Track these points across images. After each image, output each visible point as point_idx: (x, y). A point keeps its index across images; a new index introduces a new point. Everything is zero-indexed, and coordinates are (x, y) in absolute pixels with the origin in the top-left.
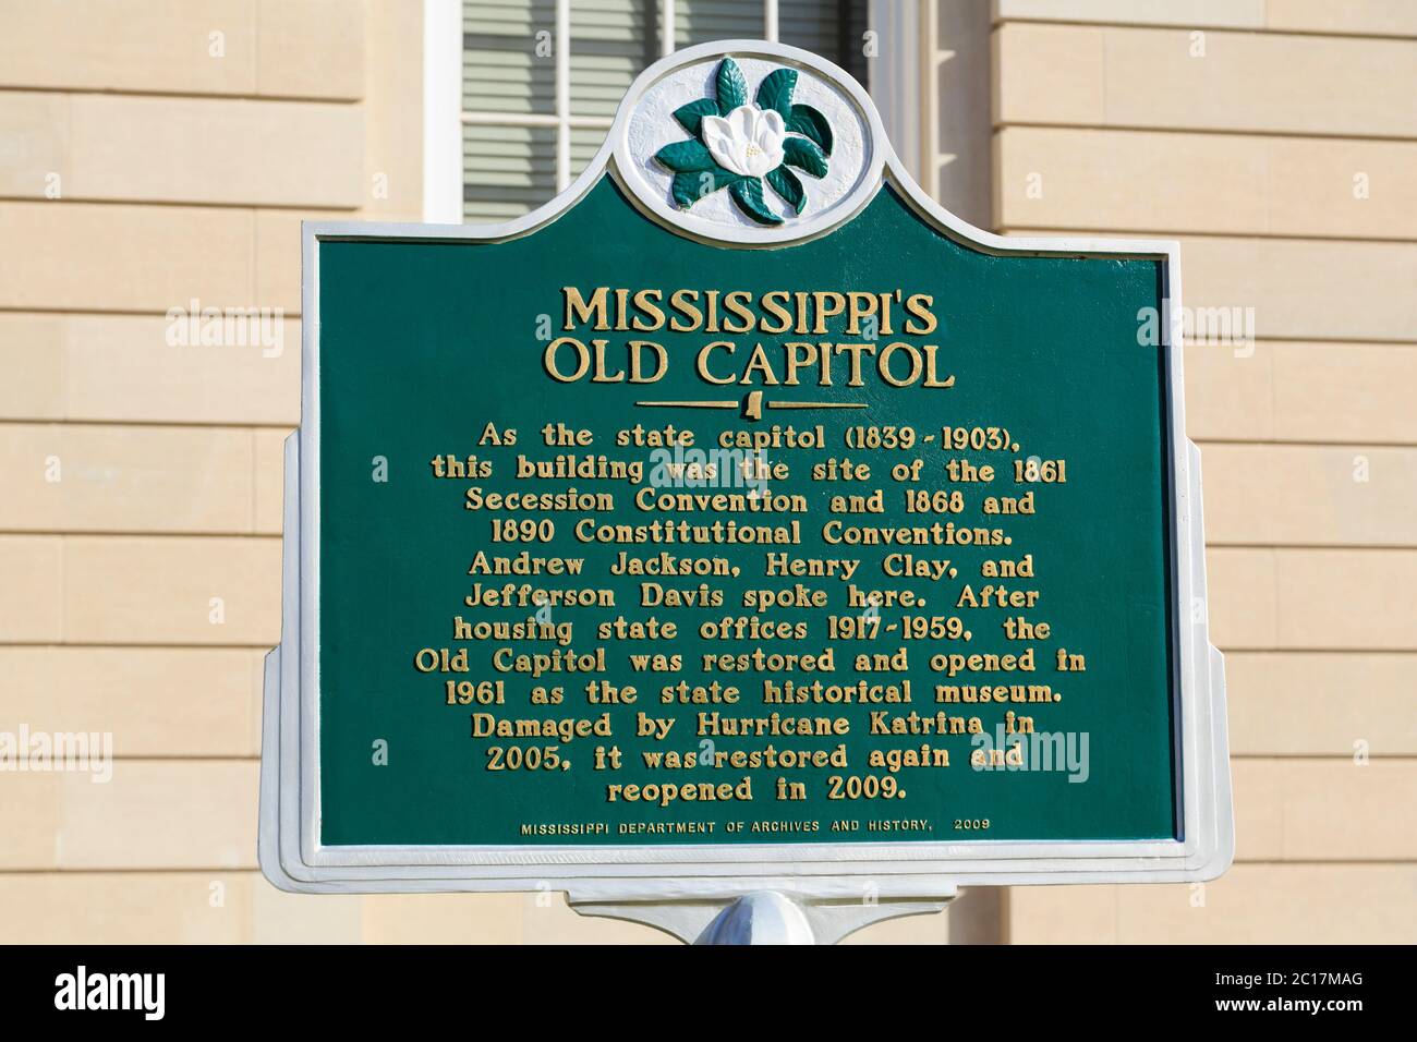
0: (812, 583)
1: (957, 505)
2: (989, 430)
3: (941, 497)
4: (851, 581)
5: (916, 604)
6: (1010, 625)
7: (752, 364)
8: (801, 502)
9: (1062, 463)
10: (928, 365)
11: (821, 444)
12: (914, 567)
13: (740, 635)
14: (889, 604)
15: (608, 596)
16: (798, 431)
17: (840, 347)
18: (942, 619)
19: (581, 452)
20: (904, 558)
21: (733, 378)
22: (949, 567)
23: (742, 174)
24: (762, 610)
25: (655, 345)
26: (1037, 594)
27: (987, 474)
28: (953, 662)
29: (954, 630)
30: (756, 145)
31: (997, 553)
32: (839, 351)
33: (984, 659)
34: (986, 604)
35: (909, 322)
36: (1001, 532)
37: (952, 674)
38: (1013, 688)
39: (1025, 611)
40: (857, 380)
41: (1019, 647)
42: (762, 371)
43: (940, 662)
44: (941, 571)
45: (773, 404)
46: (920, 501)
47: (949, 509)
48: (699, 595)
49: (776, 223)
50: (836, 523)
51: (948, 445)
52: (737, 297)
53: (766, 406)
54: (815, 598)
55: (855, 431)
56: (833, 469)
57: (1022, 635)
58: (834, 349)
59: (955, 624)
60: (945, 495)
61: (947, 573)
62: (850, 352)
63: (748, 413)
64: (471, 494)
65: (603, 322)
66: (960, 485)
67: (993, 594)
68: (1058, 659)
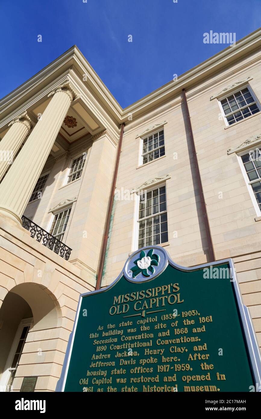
0: (154, 356)
1: (186, 331)
2: (192, 311)
3: (182, 330)
4: (163, 355)
5: (178, 360)
6: (202, 365)
7: (144, 305)
8: (152, 336)
9: (211, 317)
10: (178, 299)
11: (156, 321)
12: (177, 350)
13: (138, 372)
14: (171, 361)
15: (113, 364)
16: (152, 318)
17: (160, 298)
18: (184, 364)
19: (113, 329)
20: (174, 348)
21: (140, 308)
22: (185, 349)
23: (143, 269)
24: (143, 364)
25: (127, 305)
26: (209, 355)
27: (193, 322)
28: (188, 378)
29: (187, 368)
30: (146, 263)
31: (197, 344)
32: (160, 299)
33: (196, 377)
34: (195, 359)
35: (174, 290)
36: (197, 337)
37: (188, 382)
38: (205, 387)
39: (205, 361)
40: (164, 304)
41: (205, 372)
42: (145, 306)
43: (184, 378)
44: (183, 350)
45: (147, 313)
46: (177, 332)
47: (184, 333)
48: (131, 361)
49: (149, 276)
50: (159, 339)
51: (183, 316)
52: (142, 292)
53: (146, 314)
54: (155, 360)
55: (163, 316)
56: (159, 326)
57: (206, 369)
58: (159, 299)
59: (188, 366)
60: (183, 329)
61: (185, 351)
62: (162, 298)
63: (142, 316)
64: (94, 341)
65: (119, 302)
66: (187, 326)
67: (197, 356)
68: (217, 376)
